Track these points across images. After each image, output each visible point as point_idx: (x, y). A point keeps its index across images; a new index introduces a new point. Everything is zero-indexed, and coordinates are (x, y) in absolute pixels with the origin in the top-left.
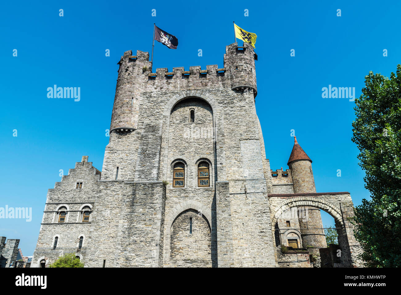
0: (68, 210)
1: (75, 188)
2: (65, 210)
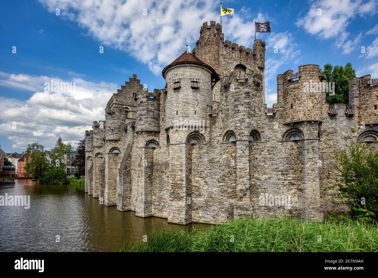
0: (130, 110)
1: (132, 96)
2: (128, 110)
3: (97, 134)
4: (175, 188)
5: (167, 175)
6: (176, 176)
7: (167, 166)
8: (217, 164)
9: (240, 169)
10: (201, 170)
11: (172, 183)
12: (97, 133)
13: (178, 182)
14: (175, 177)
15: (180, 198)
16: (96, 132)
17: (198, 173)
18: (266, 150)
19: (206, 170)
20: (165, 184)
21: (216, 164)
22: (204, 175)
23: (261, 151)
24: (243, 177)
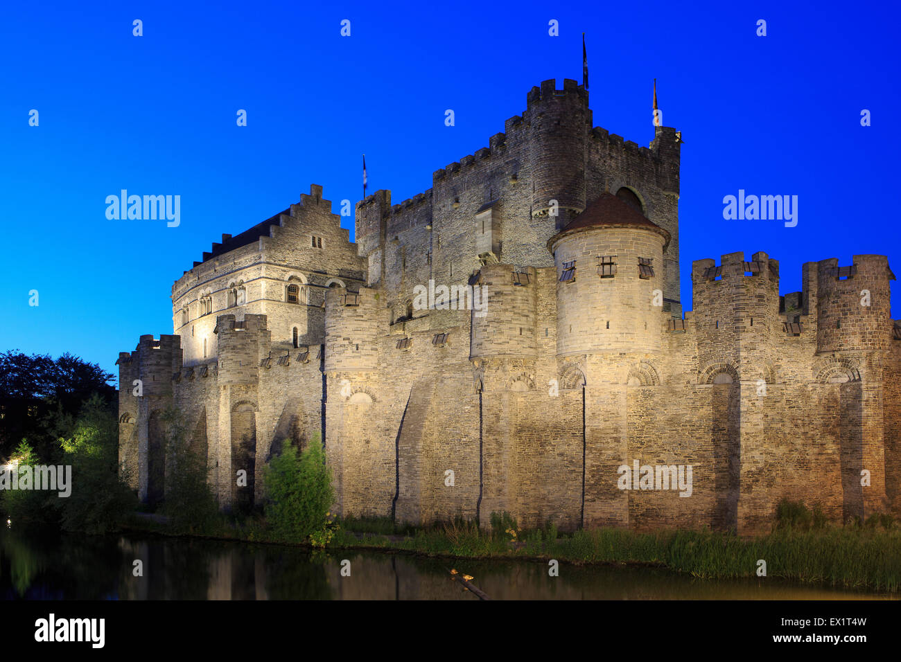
0: (306, 283)
1: (310, 245)
2: (298, 283)
3: (239, 349)
4: (602, 476)
5: (557, 452)
6: (603, 452)
7: (558, 431)
8: (687, 426)
9: (747, 434)
10: (648, 439)
11: (593, 466)
12: (239, 346)
13: (609, 463)
14: (601, 454)
15: (614, 495)
16: (235, 344)
17: (642, 444)
18: (784, 401)
19: (661, 438)
20: (555, 471)
21: (683, 426)
22: (655, 448)
23: (775, 402)
24: (752, 449)
